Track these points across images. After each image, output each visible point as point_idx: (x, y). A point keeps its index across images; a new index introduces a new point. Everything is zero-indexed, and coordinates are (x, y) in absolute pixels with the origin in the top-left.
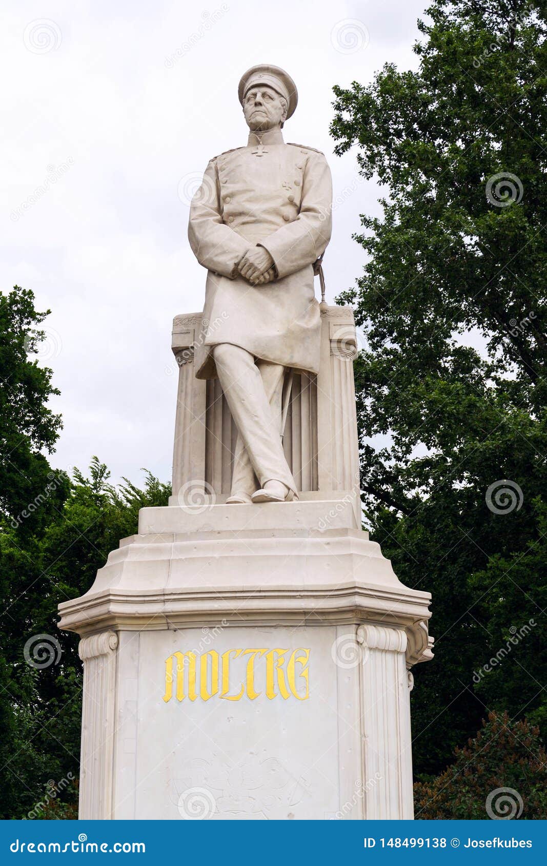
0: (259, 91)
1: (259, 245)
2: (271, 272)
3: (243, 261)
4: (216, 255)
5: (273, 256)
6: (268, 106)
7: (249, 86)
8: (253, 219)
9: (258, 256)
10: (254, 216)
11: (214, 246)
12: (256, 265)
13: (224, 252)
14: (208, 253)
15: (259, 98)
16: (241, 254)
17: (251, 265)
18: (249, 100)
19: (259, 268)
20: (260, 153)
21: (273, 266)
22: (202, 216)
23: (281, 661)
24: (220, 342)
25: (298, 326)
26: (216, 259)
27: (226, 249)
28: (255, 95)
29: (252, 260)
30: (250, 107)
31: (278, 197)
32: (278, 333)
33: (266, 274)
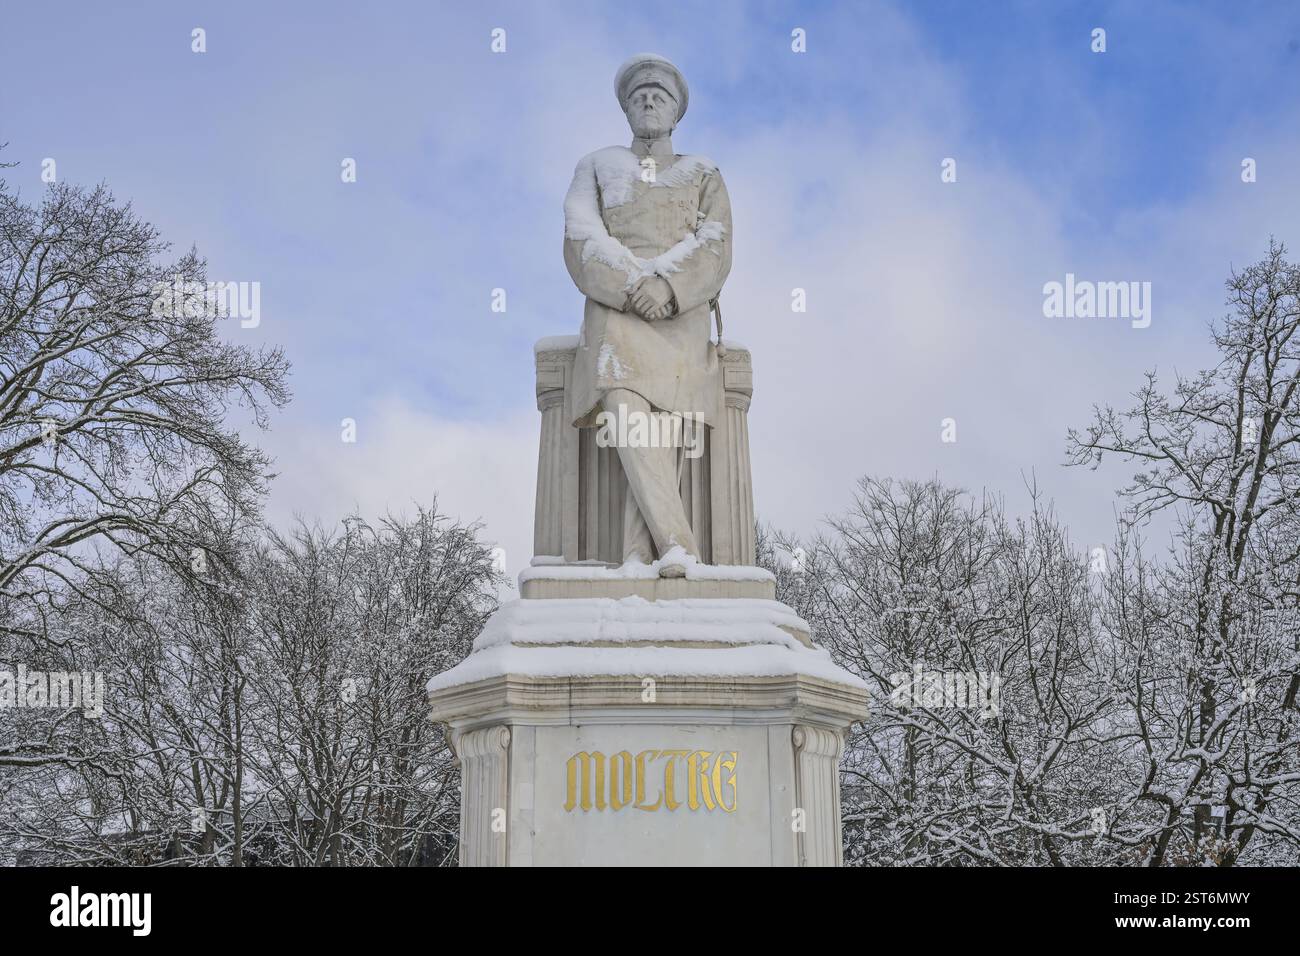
0: (650, 92)
1: (657, 275)
2: (670, 307)
3: (638, 293)
4: (606, 283)
5: (674, 289)
6: (659, 110)
7: (634, 86)
8: (645, 243)
10: (647, 239)
12: (654, 297)
14: (595, 281)
15: (650, 101)
16: (636, 285)
17: (649, 297)
18: (635, 102)
21: (673, 301)
23: (705, 765)
24: (616, 387)
26: (604, 287)
28: (645, 97)
29: (649, 291)
30: (637, 110)
33: (664, 309)
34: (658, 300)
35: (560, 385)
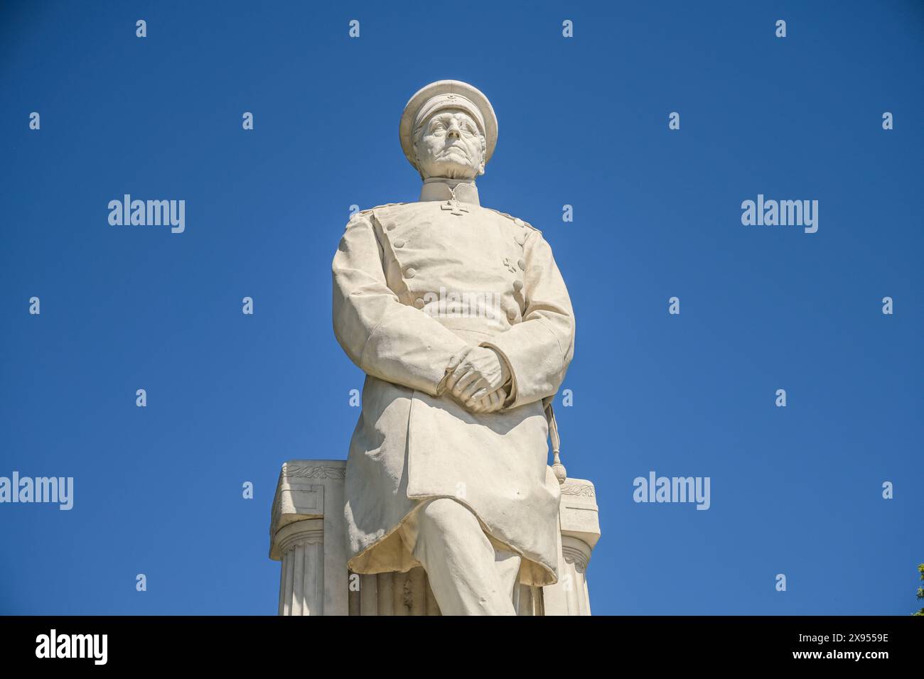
0: (454, 118)
1: (485, 346)
2: (503, 395)
3: (461, 366)
4: (408, 353)
5: (511, 366)
6: (468, 141)
7: (433, 110)
9: (487, 361)
11: (402, 337)
12: (484, 375)
13: (424, 350)
14: (390, 350)
15: (454, 129)
16: (459, 356)
17: (478, 374)
18: (434, 128)
19: (490, 381)
20: (456, 210)
21: (508, 387)
22: (368, 290)
24: (438, 494)
25: (545, 491)
26: (406, 359)
27: (426, 344)
28: (447, 124)
29: (478, 366)
30: (437, 138)
31: (500, 279)
32: (517, 497)
33: (494, 397)
34: (490, 380)
35: (318, 513)
